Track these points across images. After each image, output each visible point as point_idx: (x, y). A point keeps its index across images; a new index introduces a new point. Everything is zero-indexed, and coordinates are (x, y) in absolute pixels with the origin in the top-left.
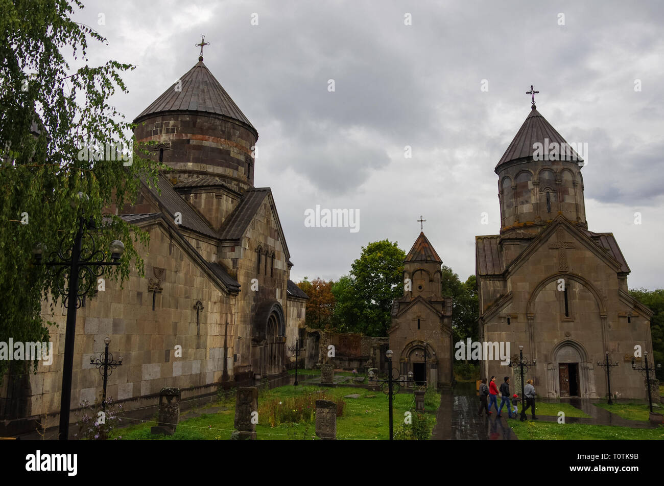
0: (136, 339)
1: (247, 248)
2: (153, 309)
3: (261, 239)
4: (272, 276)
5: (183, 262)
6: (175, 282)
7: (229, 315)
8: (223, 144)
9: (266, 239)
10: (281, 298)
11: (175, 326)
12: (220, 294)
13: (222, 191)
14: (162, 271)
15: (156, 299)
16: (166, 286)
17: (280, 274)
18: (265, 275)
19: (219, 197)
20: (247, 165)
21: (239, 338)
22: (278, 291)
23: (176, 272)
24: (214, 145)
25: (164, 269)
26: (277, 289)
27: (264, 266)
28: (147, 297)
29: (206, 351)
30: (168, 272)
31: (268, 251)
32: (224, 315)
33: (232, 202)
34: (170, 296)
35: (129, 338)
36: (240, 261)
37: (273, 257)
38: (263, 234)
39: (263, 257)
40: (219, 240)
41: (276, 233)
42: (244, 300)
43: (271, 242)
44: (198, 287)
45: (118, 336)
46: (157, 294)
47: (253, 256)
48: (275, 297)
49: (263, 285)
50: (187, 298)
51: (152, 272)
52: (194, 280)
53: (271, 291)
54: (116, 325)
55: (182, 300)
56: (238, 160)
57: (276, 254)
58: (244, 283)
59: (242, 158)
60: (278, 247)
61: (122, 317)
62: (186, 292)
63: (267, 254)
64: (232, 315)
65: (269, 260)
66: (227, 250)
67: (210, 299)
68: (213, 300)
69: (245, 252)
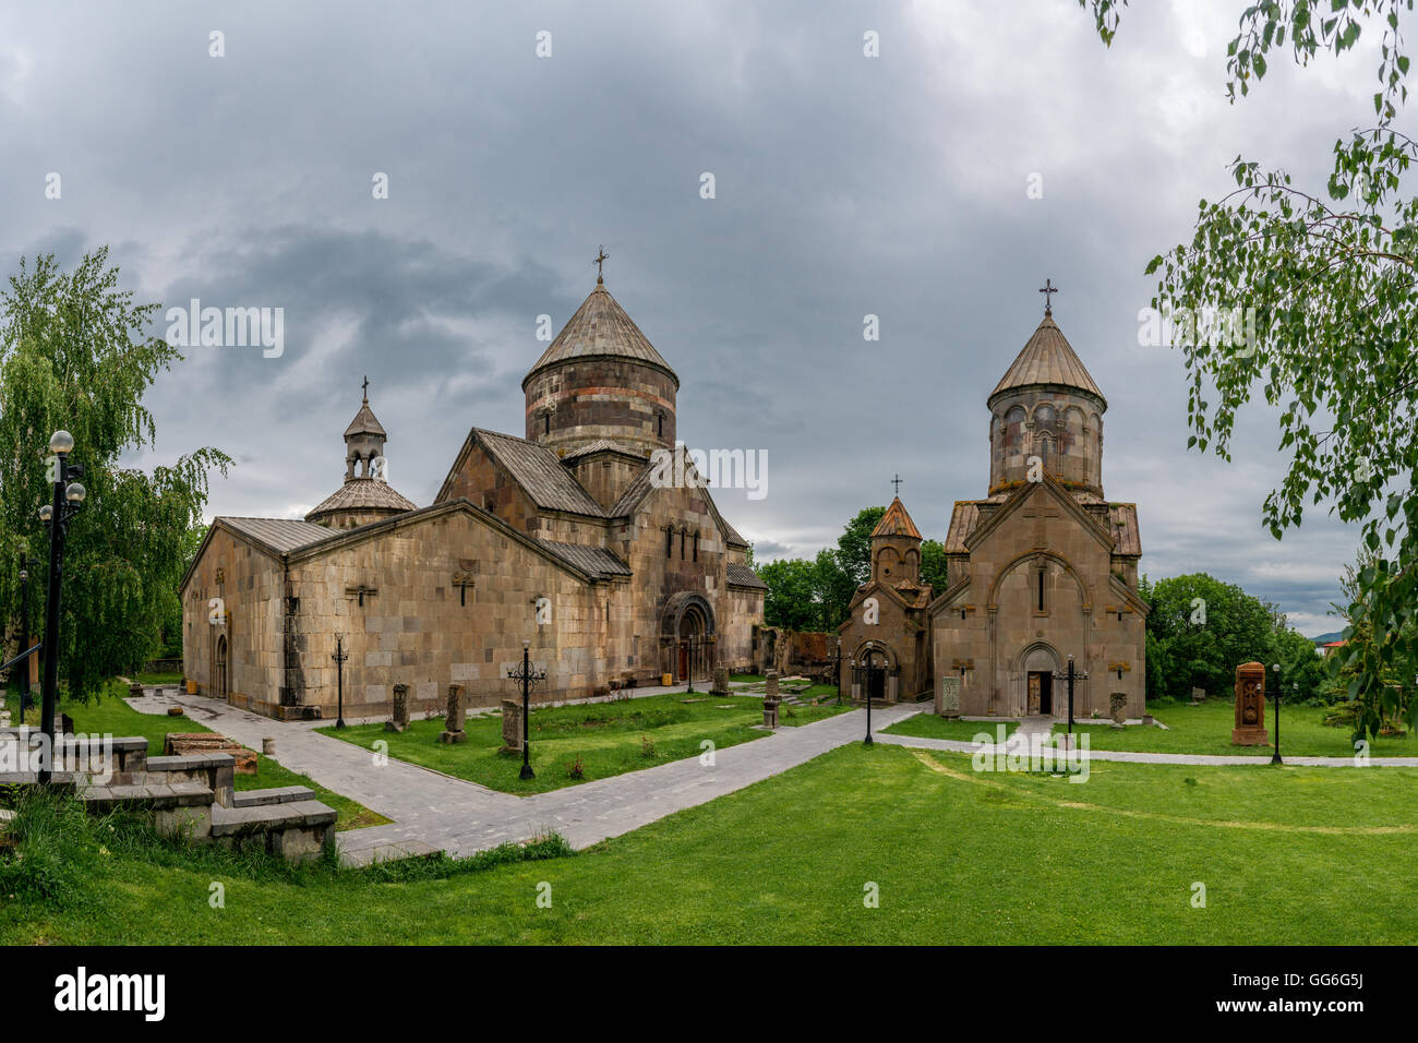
0: (438, 636)
1: (645, 525)
2: (463, 604)
3: (674, 515)
4: (695, 560)
5: (508, 550)
6: (496, 573)
7: (595, 609)
8: (618, 395)
9: (681, 512)
10: (715, 587)
11: (501, 624)
12: (577, 584)
13: (610, 457)
14: (471, 563)
15: (466, 594)
16: (481, 579)
17: (712, 558)
18: (683, 558)
19: (607, 465)
20: (657, 418)
21: (637, 637)
22: (709, 581)
23: (496, 562)
24: (606, 398)
25: (475, 561)
26: (707, 578)
27: (679, 549)
28: (452, 593)
29: (556, 651)
30: (483, 563)
31: (685, 529)
32: (586, 610)
33: (631, 470)
34: (488, 589)
35: (427, 637)
36: (632, 544)
37: (697, 536)
38: (676, 507)
39: (677, 539)
40: (607, 519)
41: (702, 506)
42: (643, 590)
43: (692, 517)
44: (538, 577)
45: (411, 635)
46: (466, 589)
47: (660, 538)
48: (704, 586)
49: (678, 571)
50: (519, 590)
51: (457, 565)
52: (529, 570)
53: (695, 580)
54: (408, 624)
55: (510, 594)
56: (641, 413)
57: (703, 533)
58: (641, 571)
59: (648, 410)
60: (706, 522)
61: (415, 614)
62: (516, 584)
63: (684, 533)
64: (600, 608)
65: (689, 542)
66: (617, 530)
67: (559, 591)
68: (564, 591)
69: (641, 533)
